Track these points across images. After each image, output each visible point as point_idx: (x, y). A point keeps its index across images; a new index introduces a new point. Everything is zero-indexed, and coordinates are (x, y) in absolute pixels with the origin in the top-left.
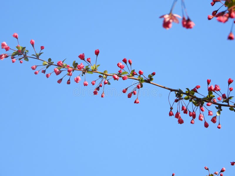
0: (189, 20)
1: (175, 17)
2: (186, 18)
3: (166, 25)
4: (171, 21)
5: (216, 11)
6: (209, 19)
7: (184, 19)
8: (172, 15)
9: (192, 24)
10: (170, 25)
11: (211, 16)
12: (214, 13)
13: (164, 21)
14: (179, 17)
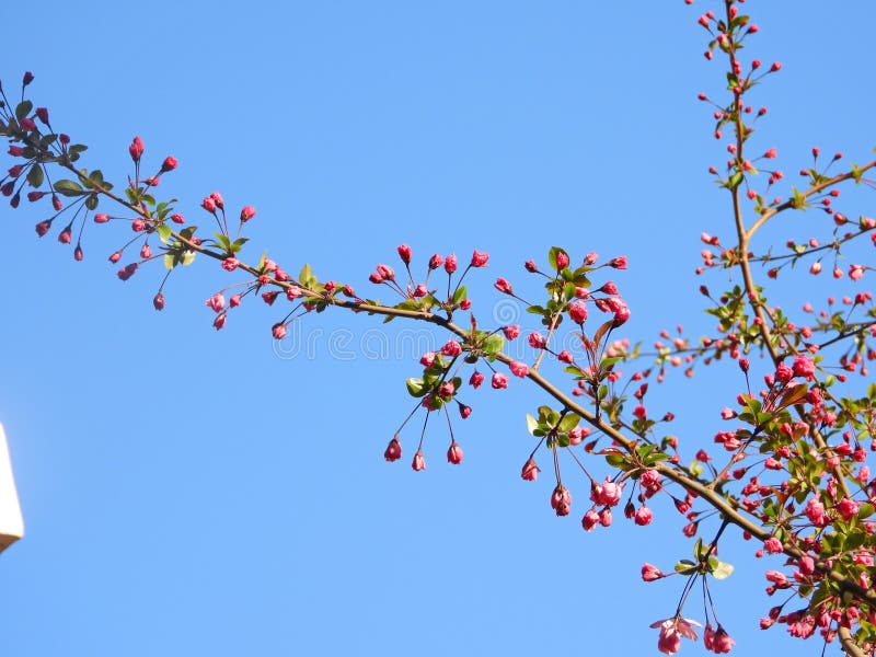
0: (721, 632)
1: (688, 624)
2: (715, 629)
3: (667, 644)
4: (678, 635)
5: (780, 608)
6: (764, 627)
7: (708, 628)
8: (682, 621)
9: (729, 641)
10: (677, 646)
11: (768, 620)
12: (774, 613)
13: (663, 635)
14: (698, 625)
